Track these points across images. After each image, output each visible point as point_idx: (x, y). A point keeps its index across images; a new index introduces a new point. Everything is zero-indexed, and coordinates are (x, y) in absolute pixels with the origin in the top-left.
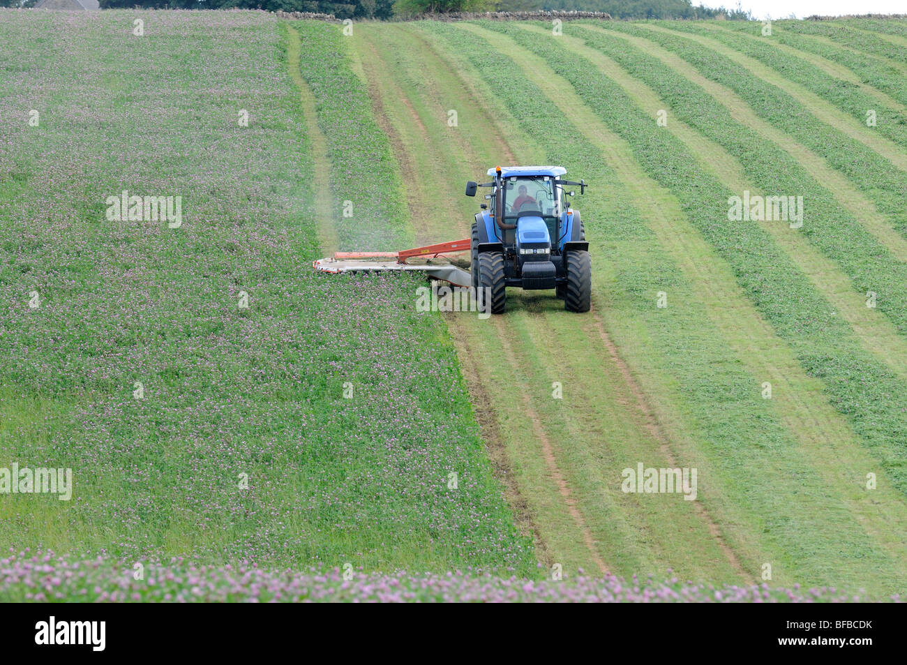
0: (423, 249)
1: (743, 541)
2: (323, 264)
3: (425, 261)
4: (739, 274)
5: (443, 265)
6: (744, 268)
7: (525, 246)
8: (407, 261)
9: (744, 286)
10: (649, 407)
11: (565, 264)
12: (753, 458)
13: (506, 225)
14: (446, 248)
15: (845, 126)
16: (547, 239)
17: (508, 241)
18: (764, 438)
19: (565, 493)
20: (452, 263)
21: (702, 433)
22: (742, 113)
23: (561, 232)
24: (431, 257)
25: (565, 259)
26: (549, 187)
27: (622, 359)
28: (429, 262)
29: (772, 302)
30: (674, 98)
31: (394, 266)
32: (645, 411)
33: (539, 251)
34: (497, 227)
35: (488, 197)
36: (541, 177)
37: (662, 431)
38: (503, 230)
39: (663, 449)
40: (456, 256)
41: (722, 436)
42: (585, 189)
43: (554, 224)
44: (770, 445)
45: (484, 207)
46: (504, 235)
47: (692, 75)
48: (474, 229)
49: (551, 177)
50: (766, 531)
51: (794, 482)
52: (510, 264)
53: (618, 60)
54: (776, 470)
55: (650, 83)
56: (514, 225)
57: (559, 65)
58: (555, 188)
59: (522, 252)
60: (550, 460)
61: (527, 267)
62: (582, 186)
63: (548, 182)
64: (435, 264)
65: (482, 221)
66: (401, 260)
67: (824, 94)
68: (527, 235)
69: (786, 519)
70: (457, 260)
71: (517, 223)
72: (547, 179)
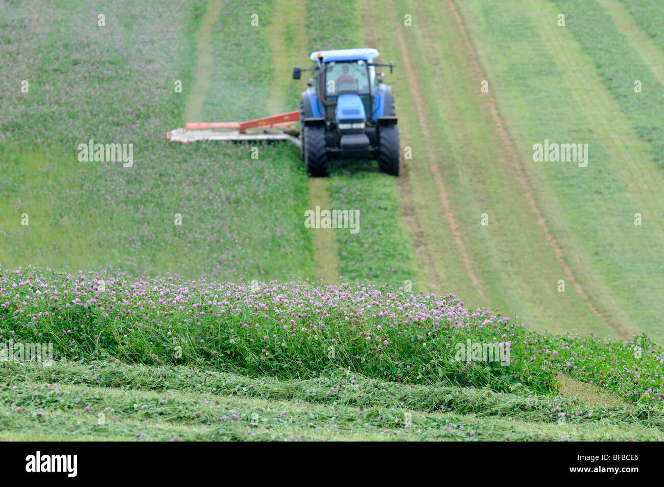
0: (261, 121)
1: (578, 261)
2: (176, 135)
3: (262, 131)
4: (599, 66)
5: (277, 134)
6: (602, 62)
7: (344, 121)
8: (248, 131)
9: (602, 75)
10: (521, 164)
11: (378, 137)
12: (592, 200)
13: (328, 103)
14: (280, 119)
16: (362, 115)
17: (330, 116)
18: (602, 186)
19: (453, 227)
20: (286, 133)
21: (557, 183)
23: (374, 107)
24: (267, 127)
25: (378, 132)
26: (364, 69)
27: (506, 129)
28: (265, 132)
29: (620, 86)
31: (235, 136)
32: (518, 167)
33: (355, 126)
34: (320, 104)
36: (356, 61)
37: (529, 181)
38: (326, 106)
39: (528, 195)
40: (289, 126)
41: (572, 185)
42: (394, 69)
43: (368, 100)
44: (606, 191)
45: (310, 85)
46: (326, 111)
48: (302, 105)
49: (365, 61)
50: (596, 254)
51: (620, 218)
52: (331, 135)
54: (608, 209)
56: (334, 102)
58: (368, 69)
59: (342, 126)
60: (445, 203)
61: (345, 140)
62: (391, 67)
63: (362, 65)
64: (271, 133)
65: (308, 99)
66: (242, 131)
68: (345, 112)
69: (612, 245)
70: (288, 130)
71: (337, 100)
72: (360, 62)
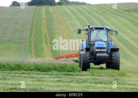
13: (91, 44)
15: (97, 15)
22: (87, 13)
30: (81, 12)
33: (102, 50)
34: (88, 44)
35: (85, 34)
47: (83, 10)
53: (76, 9)
55: (78, 11)
57: (70, 10)
59: (96, 50)
61: (98, 55)
62: (116, 32)
67: (95, 12)
68: (98, 45)
71: (94, 43)
